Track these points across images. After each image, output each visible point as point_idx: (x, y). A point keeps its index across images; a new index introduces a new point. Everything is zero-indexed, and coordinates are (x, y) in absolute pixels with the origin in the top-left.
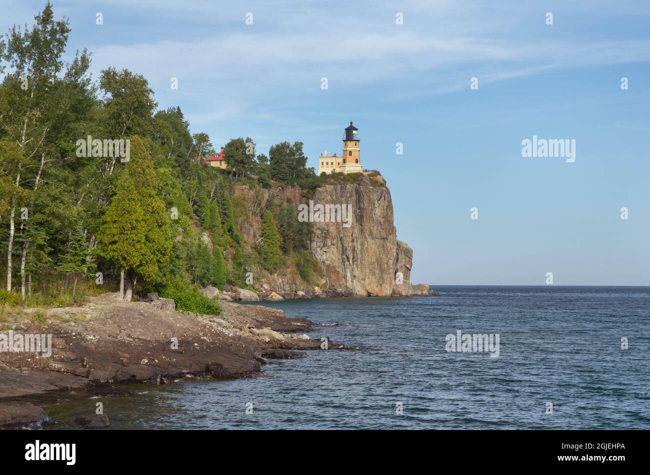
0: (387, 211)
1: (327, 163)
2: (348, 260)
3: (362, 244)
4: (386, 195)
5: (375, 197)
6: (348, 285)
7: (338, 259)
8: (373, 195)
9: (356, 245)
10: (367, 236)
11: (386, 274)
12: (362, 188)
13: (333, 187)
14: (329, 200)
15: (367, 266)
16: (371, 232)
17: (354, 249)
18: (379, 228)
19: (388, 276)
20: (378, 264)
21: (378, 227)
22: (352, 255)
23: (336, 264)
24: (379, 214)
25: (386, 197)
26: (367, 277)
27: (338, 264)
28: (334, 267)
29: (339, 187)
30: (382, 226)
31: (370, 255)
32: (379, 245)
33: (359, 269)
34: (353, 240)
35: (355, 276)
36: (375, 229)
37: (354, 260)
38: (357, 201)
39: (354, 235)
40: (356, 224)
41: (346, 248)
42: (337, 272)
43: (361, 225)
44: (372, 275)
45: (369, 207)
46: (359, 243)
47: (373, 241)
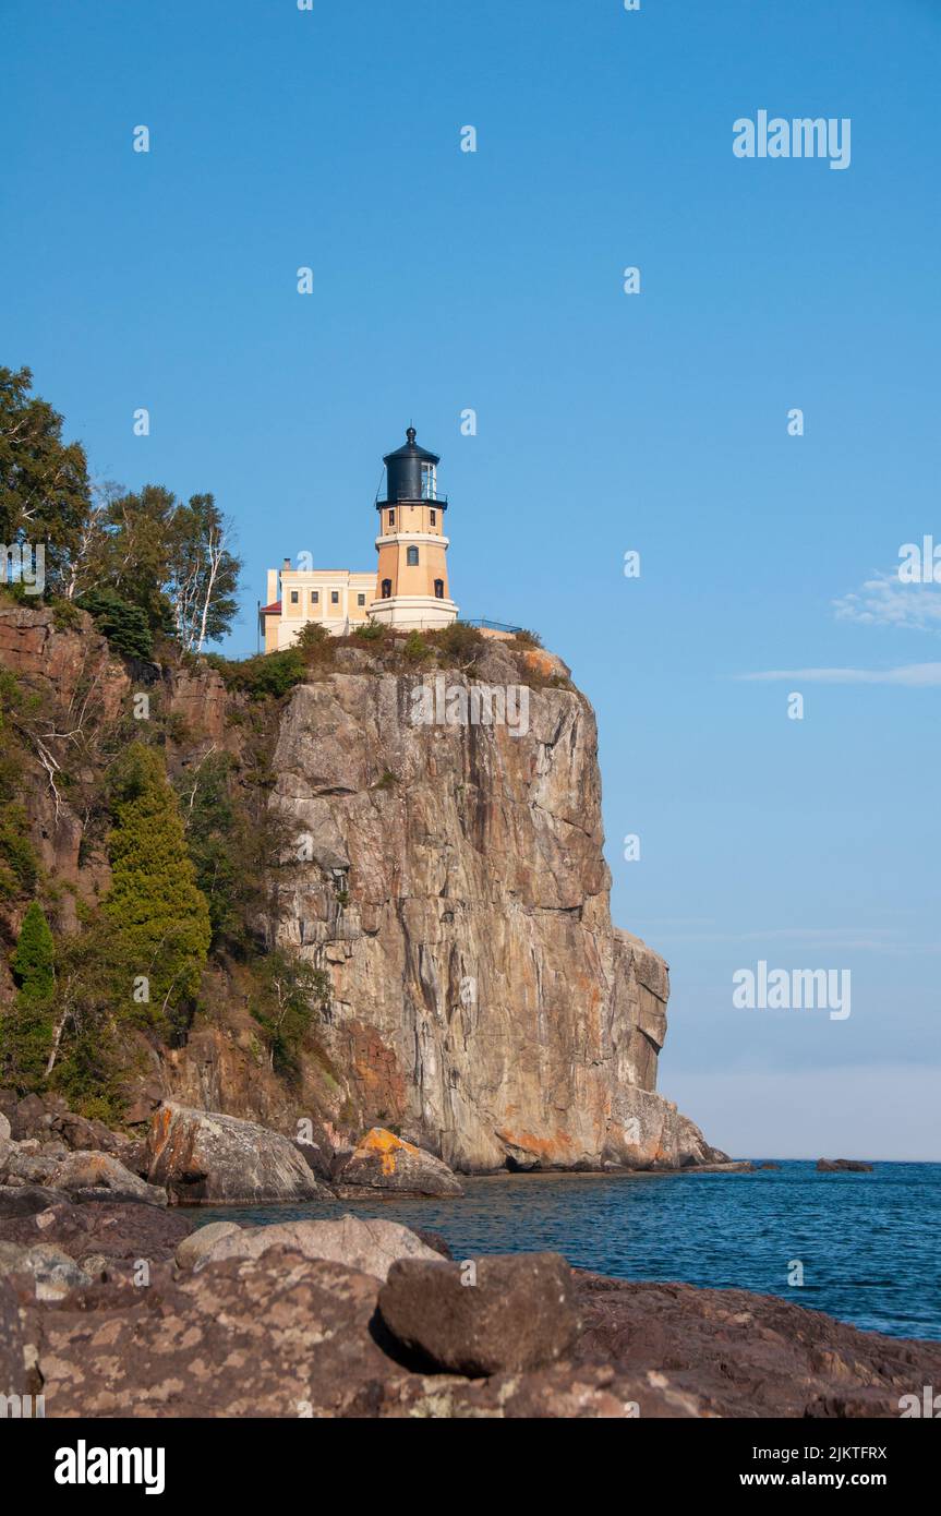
0: (581, 790)
1: (315, 597)
2: (431, 1004)
3: (486, 934)
4: (580, 723)
5: (537, 729)
6: (428, 1112)
7: (390, 997)
9: (461, 935)
10: (506, 898)
11: (584, 1064)
13: (362, 679)
14: (353, 736)
15: (506, 1029)
16: (523, 878)
17: (453, 954)
18: (556, 863)
19: (591, 1072)
20: (549, 1018)
21: (551, 858)
22: (445, 978)
23: (382, 1021)
24: (552, 805)
25: (579, 730)
26: (505, 1079)
27: (387, 1018)
28: (374, 1031)
29: (390, 682)
30: (563, 856)
31: (517, 979)
32: (554, 936)
33: (471, 1043)
34: (449, 915)
35: (455, 1074)
36: (537, 868)
37: (453, 1003)
38: (467, 745)
39: (454, 893)
40: (460, 845)
41: (421, 947)
42: (384, 1056)
43: (481, 848)
44: (525, 1069)
45: (513, 771)
46: (471, 929)
47: (530, 919)
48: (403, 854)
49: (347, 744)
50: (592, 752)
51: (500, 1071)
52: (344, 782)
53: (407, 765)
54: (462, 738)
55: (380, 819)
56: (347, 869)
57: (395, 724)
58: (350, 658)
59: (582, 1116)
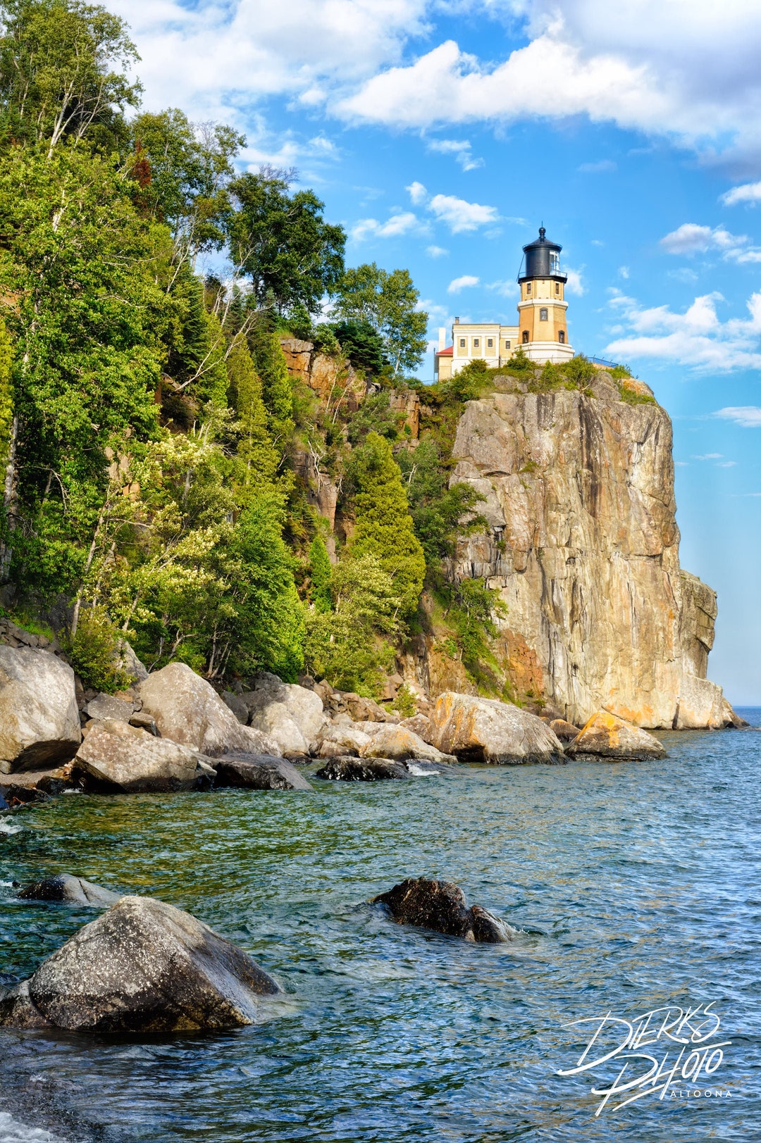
0: (662, 475)
1: (476, 342)
2: (559, 620)
3: (597, 573)
4: (662, 428)
5: (632, 432)
6: (558, 692)
7: (532, 614)
8: (628, 427)
9: (580, 573)
10: (610, 548)
11: (662, 660)
12: (595, 404)
13: (512, 397)
14: (507, 436)
15: (610, 637)
16: (623, 535)
17: (574, 585)
18: (645, 525)
19: (667, 666)
20: (639, 631)
21: (641, 521)
22: (569, 602)
23: (526, 630)
24: (642, 484)
25: (661, 433)
26: (609, 670)
27: (530, 629)
28: (522, 637)
29: (532, 399)
30: (650, 520)
31: (617, 603)
32: (642, 574)
33: (586, 646)
34: (571, 560)
35: (575, 667)
36: (632, 528)
37: (575, 619)
38: (584, 442)
39: (576, 545)
40: (580, 512)
41: (553, 581)
42: (528, 654)
43: (593, 514)
44: (623, 664)
45: (616, 461)
46: (587, 569)
47: (626, 563)
48: (541, 517)
49: (503, 441)
50: (669, 448)
51: (606, 665)
52: (502, 468)
53: (544, 457)
54: (582, 438)
55: (526, 493)
56: (504, 527)
57: (535, 428)
58: (504, 383)
59: (660, 695)
